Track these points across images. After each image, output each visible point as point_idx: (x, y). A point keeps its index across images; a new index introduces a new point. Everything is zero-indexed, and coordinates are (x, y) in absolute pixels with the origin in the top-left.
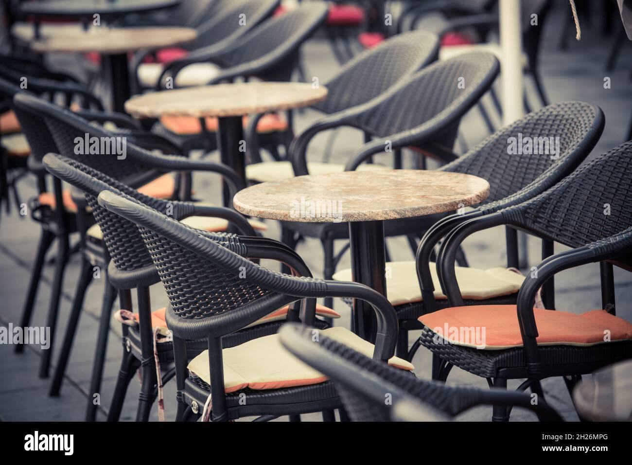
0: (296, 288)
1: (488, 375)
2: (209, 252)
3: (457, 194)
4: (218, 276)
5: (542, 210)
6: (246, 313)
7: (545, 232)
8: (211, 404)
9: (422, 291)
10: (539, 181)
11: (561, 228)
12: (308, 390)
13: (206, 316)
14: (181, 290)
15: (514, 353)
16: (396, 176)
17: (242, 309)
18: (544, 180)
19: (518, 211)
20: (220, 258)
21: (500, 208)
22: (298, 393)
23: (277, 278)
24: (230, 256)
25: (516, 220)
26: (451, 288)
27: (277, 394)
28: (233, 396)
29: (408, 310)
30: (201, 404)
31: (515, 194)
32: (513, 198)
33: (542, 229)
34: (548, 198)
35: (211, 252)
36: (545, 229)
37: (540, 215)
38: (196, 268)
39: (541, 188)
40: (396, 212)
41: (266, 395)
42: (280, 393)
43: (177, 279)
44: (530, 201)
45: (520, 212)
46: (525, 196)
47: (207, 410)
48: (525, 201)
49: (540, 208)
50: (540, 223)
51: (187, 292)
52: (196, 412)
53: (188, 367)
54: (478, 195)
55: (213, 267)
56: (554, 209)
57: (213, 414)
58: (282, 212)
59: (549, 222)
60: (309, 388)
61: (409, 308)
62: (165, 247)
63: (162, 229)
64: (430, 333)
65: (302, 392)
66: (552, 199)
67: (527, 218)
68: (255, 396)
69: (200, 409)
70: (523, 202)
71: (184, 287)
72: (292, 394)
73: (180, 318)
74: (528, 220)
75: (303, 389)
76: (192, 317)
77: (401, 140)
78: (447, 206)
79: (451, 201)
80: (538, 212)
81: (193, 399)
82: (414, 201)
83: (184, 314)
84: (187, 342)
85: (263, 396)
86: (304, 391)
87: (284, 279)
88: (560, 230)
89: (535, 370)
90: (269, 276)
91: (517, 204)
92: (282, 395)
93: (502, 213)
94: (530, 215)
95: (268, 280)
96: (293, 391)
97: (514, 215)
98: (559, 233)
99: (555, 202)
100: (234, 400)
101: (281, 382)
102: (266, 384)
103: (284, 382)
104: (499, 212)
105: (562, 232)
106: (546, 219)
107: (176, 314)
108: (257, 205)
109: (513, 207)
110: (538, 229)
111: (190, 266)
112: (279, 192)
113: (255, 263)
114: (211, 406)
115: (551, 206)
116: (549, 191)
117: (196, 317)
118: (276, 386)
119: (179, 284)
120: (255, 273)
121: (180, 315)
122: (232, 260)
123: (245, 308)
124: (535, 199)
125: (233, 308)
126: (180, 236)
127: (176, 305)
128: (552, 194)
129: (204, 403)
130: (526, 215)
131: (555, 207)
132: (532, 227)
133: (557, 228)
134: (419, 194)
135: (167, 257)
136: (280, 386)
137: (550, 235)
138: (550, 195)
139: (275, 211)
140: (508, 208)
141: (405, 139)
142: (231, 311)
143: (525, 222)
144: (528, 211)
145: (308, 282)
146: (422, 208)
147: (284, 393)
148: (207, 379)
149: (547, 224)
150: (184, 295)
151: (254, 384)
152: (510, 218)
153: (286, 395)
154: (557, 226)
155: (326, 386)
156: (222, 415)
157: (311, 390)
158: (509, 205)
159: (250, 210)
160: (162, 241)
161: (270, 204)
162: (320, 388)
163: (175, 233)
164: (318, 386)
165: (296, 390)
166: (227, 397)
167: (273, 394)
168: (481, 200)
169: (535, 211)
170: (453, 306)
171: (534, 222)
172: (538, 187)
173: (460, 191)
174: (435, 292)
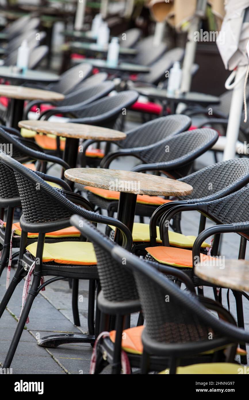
0: (86, 215)
1: (173, 278)
2: (47, 190)
3: (176, 189)
4: (49, 203)
5: (217, 207)
6: (59, 223)
7: (217, 218)
8: (34, 266)
9: (151, 237)
10: (219, 193)
11: (225, 217)
12: (83, 268)
13: (40, 222)
14: (30, 207)
15: (187, 270)
16: (148, 177)
17: (58, 221)
18: (222, 193)
19: (205, 205)
20: (52, 194)
21: (197, 202)
22: (78, 268)
23: (78, 209)
24: (57, 193)
25: (204, 209)
26: (165, 237)
27: (67, 267)
28: (46, 264)
29: (142, 245)
30: (29, 266)
31: (206, 197)
32: (204, 199)
33: (216, 216)
34: (222, 202)
35: (48, 190)
36: (217, 216)
37: (216, 209)
38: (39, 197)
39: (219, 196)
40: (143, 191)
41: (62, 267)
42: (69, 267)
43: (29, 202)
44: (212, 202)
45: (206, 206)
46: (210, 199)
47: (32, 269)
48: (210, 201)
49: (217, 206)
50: (215, 213)
51: (33, 209)
52: (26, 270)
53: (26, 248)
54: (186, 192)
55: (48, 198)
56: (223, 207)
57: (34, 271)
58: (87, 181)
59: (220, 213)
60: (83, 267)
61: (143, 244)
62: (26, 185)
63: (26, 175)
64: (150, 257)
65: (80, 268)
66: (223, 202)
67: (209, 209)
68: (56, 266)
69: (28, 268)
70: (209, 201)
71: (32, 206)
72: (75, 268)
73: (27, 222)
74: (210, 210)
75: (80, 267)
76: (33, 222)
77: (158, 166)
78: (169, 194)
79: (171, 191)
80: (215, 207)
81: (26, 263)
82: (153, 188)
83: (29, 220)
84: (28, 240)
85: (60, 267)
86: (81, 268)
87: (81, 210)
88: (224, 218)
89: (196, 280)
90: (74, 207)
91: (206, 202)
92: (70, 268)
93: (197, 204)
94: (211, 208)
95: (74, 209)
96: (76, 267)
97: (203, 207)
98: (224, 220)
99: (225, 204)
100: (46, 266)
101: (71, 261)
102: (63, 261)
103: (72, 261)
104: (196, 204)
105: (225, 219)
106: (218, 212)
107: (26, 220)
108: (75, 176)
109: (203, 203)
110: (213, 216)
111: (36, 196)
112: (88, 173)
113: (69, 200)
114: (34, 267)
115: (222, 206)
116: (223, 198)
117: (35, 222)
118: (67, 263)
119: (30, 204)
120: (67, 204)
121: (27, 220)
122: (57, 196)
123: (60, 221)
124: (215, 201)
125: (54, 220)
126: (34, 179)
127: (26, 215)
128: (224, 200)
129: (31, 266)
130: (209, 208)
131: (224, 206)
132: (211, 214)
133: (223, 217)
134: (157, 186)
135: (27, 190)
136: (69, 263)
137: (219, 220)
138: (223, 200)
139: (84, 180)
140: (201, 203)
141: (161, 166)
142: (52, 222)
143: (208, 211)
144: (210, 206)
145: (92, 214)
146: (156, 192)
147: (71, 267)
148: (35, 254)
149: (218, 214)
150: (31, 210)
151: (57, 260)
152: (201, 208)
153: (72, 268)
154: (223, 216)
155: (92, 268)
156: (39, 272)
157: (84, 268)
158: (202, 201)
159: (72, 178)
160: (26, 182)
161: (82, 177)
162: (89, 268)
163: (33, 178)
164: (88, 267)
165: (77, 267)
166: (43, 264)
167: (66, 267)
168: (186, 194)
169: (214, 207)
170: (164, 246)
171: (212, 212)
172: (218, 196)
173: (177, 188)
174: (156, 238)
